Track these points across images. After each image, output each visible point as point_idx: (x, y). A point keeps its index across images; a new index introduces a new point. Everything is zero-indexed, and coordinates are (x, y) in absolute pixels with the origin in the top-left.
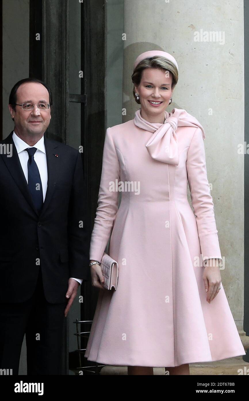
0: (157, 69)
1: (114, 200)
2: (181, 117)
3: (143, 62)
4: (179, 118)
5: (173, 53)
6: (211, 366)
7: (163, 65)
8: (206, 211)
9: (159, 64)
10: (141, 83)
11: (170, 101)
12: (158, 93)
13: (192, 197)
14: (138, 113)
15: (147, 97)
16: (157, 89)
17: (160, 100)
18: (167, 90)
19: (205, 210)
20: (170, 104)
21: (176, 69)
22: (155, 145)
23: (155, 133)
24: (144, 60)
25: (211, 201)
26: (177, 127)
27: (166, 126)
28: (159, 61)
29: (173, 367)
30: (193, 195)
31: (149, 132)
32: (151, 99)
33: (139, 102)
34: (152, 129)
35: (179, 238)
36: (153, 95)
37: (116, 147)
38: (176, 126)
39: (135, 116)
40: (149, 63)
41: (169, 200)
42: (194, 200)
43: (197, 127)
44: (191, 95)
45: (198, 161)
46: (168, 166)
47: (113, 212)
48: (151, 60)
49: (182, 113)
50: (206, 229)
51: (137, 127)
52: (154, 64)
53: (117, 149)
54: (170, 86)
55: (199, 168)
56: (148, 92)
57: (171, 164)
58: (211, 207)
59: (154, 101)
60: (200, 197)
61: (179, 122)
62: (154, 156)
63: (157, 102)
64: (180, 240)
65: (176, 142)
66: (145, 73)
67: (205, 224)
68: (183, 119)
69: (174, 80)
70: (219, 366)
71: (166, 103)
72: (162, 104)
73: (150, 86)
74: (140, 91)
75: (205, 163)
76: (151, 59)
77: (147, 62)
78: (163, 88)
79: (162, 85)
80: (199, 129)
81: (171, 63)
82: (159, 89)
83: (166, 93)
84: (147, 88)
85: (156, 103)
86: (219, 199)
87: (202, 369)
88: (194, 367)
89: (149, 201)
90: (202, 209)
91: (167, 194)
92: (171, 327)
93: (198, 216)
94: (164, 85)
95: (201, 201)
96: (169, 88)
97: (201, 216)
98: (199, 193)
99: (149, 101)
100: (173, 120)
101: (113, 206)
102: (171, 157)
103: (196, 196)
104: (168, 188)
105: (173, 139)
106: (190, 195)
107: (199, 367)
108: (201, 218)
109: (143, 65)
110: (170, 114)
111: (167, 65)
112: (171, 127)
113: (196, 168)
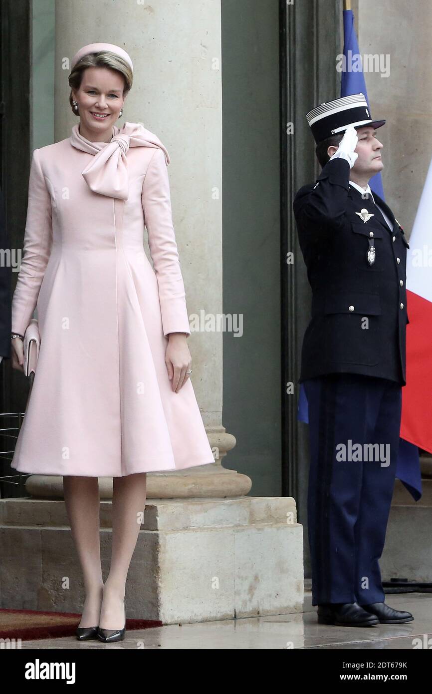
0: (105, 69)
1: (44, 248)
2: (135, 134)
3: (84, 58)
4: (132, 135)
5: (123, 46)
6: (178, 475)
7: (114, 65)
8: (170, 266)
9: (107, 62)
10: (82, 87)
11: (121, 113)
12: (104, 102)
13: (150, 245)
14: (75, 129)
15: (88, 108)
16: (103, 97)
17: (107, 112)
18: (116, 98)
19: (169, 263)
20: (120, 117)
21: (130, 70)
22: (95, 173)
23: (97, 156)
24: (86, 55)
25: (175, 250)
26: (127, 148)
27: (113, 146)
28: (107, 58)
29: (120, 477)
30: (153, 242)
31: (87, 155)
32: (94, 110)
33: (77, 112)
34: (92, 150)
35: (129, 300)
36: (97, 105)
37: (44, 175)
38: (126, 146)
39: (71, 132)
40: (94, 60)
41: (115, 248)
42: (154, 248)
43: (158, 147)
44: (149, 103)
45: (158, 193)
46: (113, 200)
47: (42, 265)
48: (97, 56)
49: (135, 130)
50: (170, 290)
51: (75, 148)
52: (100, 62)
53: (46, 178)
54: (121, 93)
55: (159, 204)
56: (90, 100)
57: (119, 199)
58: (176, 259)
59: (98, 113)
60: (162, 244)
61: (131, 141)
62: (94, 188)
63: (103, 114)
64: (130, 303)
65: (126, 168)
66: (87, 73)
67: (169, 283)
68: (137, 137)
69: (127, 87)
70: (190, 475)
71: (114, 116)
72: (109, 117)
73: (94, 92)
74: (78, 97)
75: (168, 198)
76: (95, 54)
77: (91, 58)
78: (112, 95)
79: (110, 91)
80: (160, 151)
81: (123, 62)
82: (106, 98)
83: (115, 103)
84: (89, 94)
85: (101, 116)
86: (187, 245)
87: (165, 479)
88: (155, 476)
89: (87, 249)
90: (163, 261)
91: (112, 239)
92: (116, 422)
93: (160, 272)
94: (113, 91)
95: (163, 250)
96: (119, 95)
97: (164, 271)
98: (160, 238)
99: (91, 113)
100: (123, 139)
101: (41, 256)
102: (117, 188)
103: (156, 242)
104: (113, 231)
105: (121, 164)
106: (147, 240)
107: (162, 476)
108: (164, 274)
109: (85, 63)
110: (119, 130)
111: (118, 63)
112: (120, 148)
113: (155, 204)
